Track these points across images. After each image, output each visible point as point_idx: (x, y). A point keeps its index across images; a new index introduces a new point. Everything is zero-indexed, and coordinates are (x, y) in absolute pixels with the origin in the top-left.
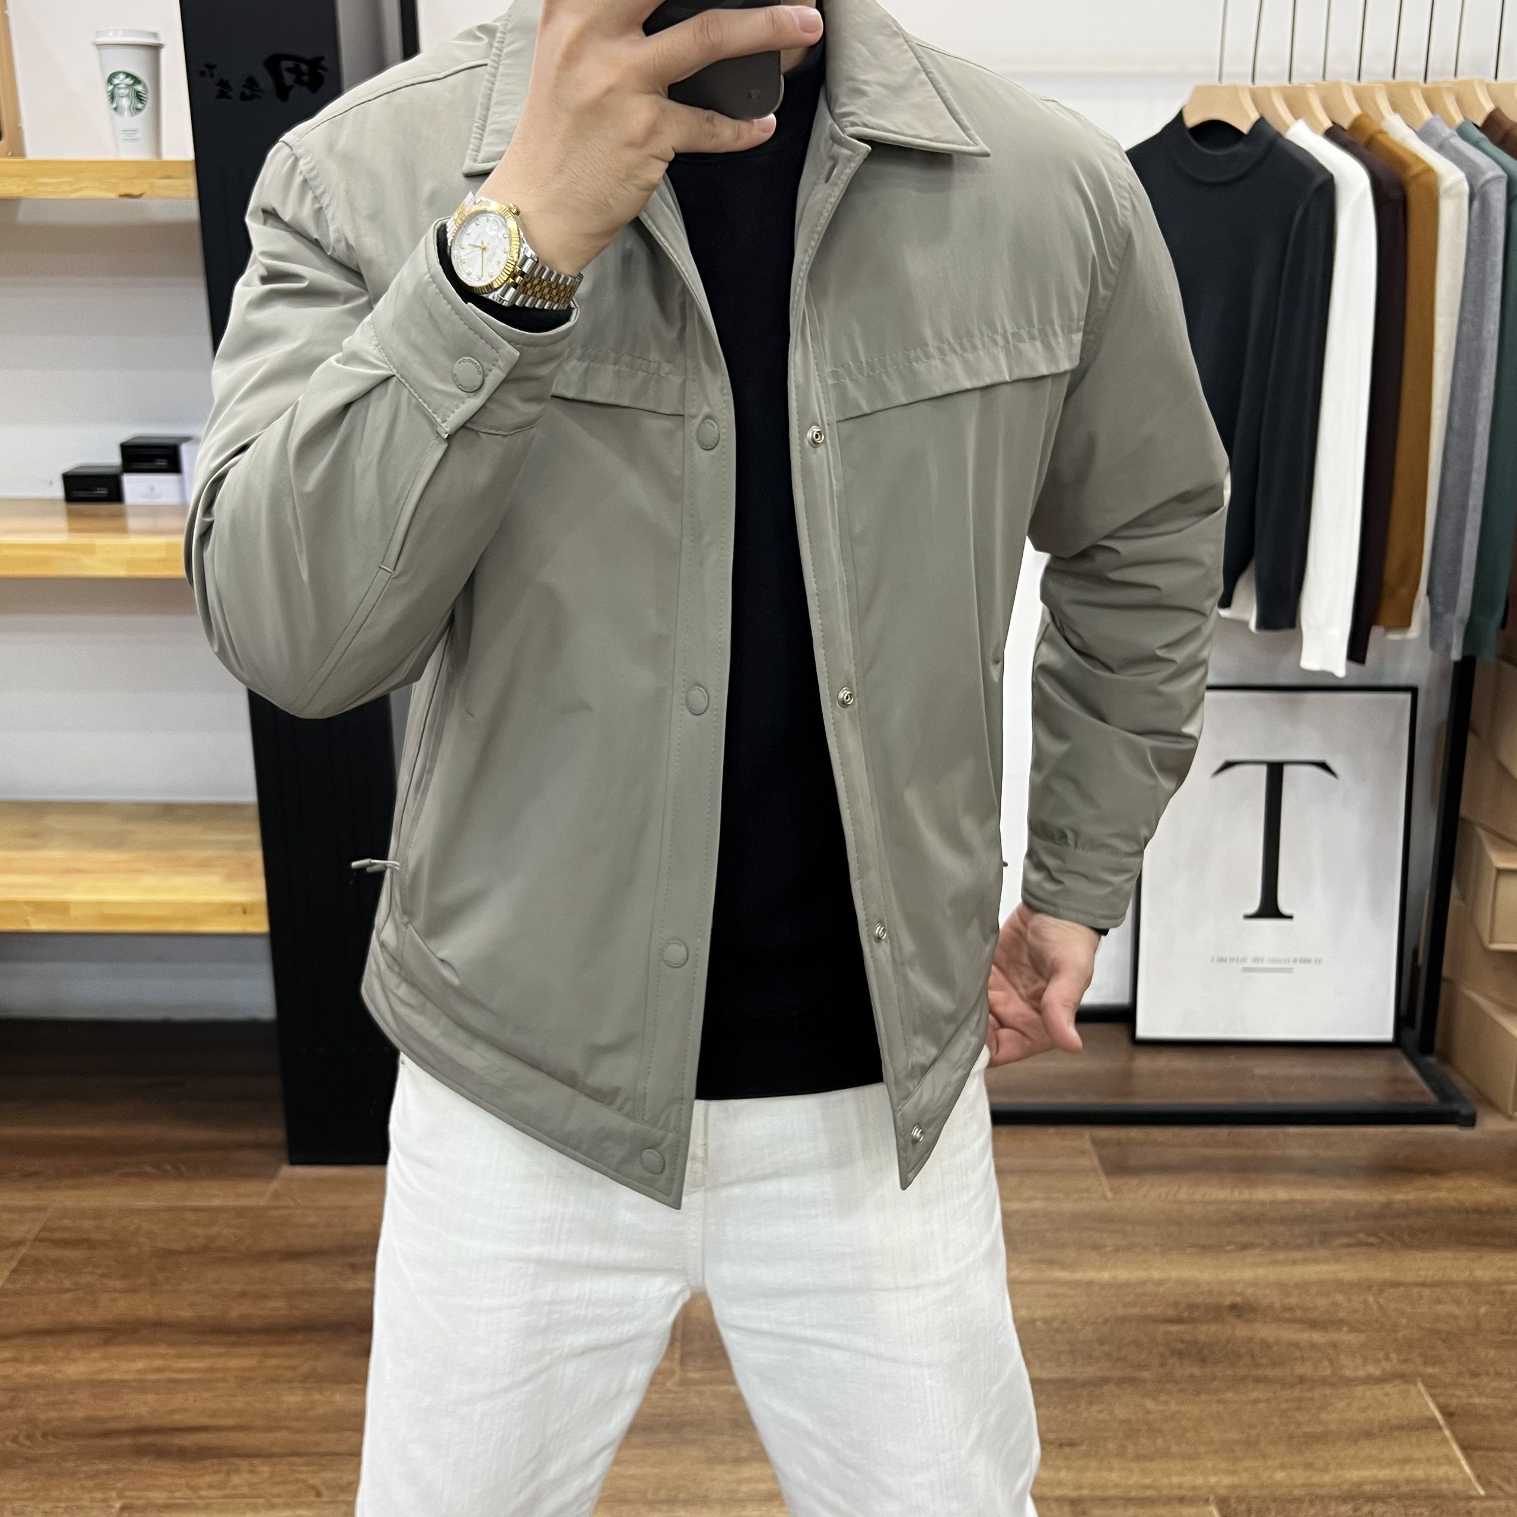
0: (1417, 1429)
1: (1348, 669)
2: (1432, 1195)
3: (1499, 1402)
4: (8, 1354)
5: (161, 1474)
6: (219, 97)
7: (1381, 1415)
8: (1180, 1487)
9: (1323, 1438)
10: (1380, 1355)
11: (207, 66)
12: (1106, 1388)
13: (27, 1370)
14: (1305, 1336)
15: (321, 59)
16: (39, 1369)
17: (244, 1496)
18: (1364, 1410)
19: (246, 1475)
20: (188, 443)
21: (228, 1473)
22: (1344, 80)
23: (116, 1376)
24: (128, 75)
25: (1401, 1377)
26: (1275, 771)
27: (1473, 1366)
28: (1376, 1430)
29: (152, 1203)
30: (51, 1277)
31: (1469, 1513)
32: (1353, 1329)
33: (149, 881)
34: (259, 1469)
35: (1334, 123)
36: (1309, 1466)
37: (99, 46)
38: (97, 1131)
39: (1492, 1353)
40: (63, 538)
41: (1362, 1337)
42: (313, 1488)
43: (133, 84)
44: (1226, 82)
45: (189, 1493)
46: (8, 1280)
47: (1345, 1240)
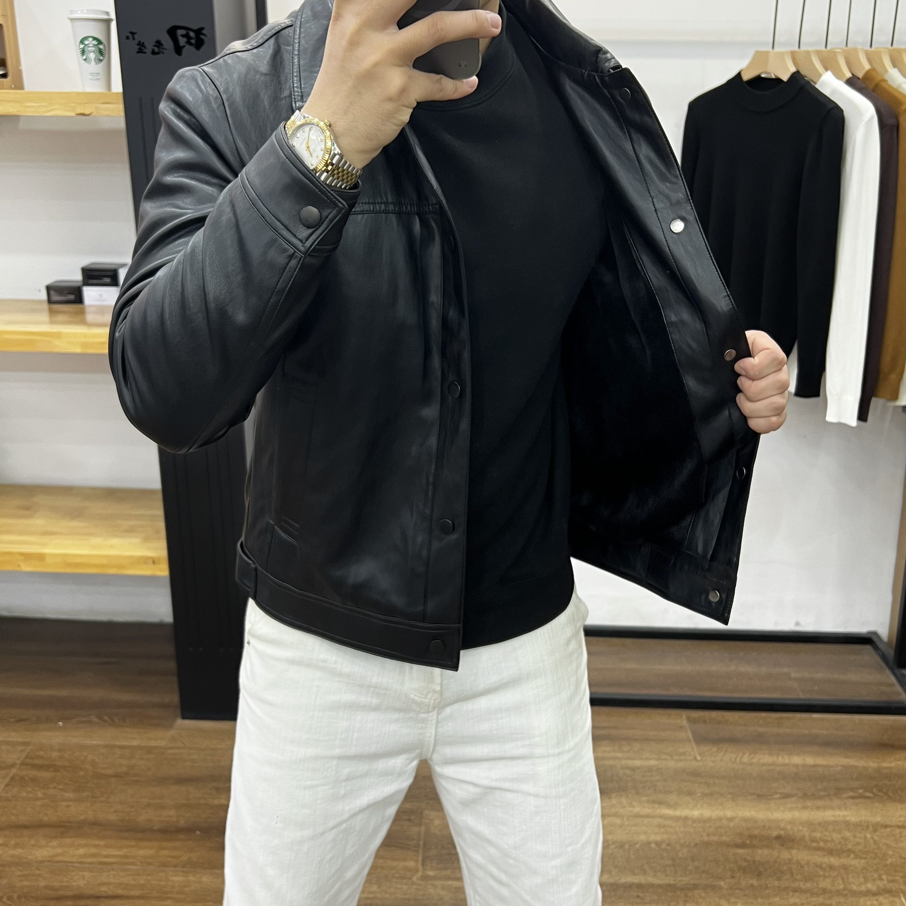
6: (138, 52)
10: (876, 876)
11: (130, 33)
12: (696, 892)
13: (12, 852)
14: (825, 860)
15: (203, 29)
16: (19, 851)
20: (123, 268)
22: (859, 47)
23: (66, 859)
24: (94, 38)
25: (889, 892)
29: (95, 742)
30: (30, 789)
32: (857, 857)
35: (853, 74)
37: (72, 20)
40: (47, 328)
41: (863, 861)
43: (97, 44)
47: (851, 794)
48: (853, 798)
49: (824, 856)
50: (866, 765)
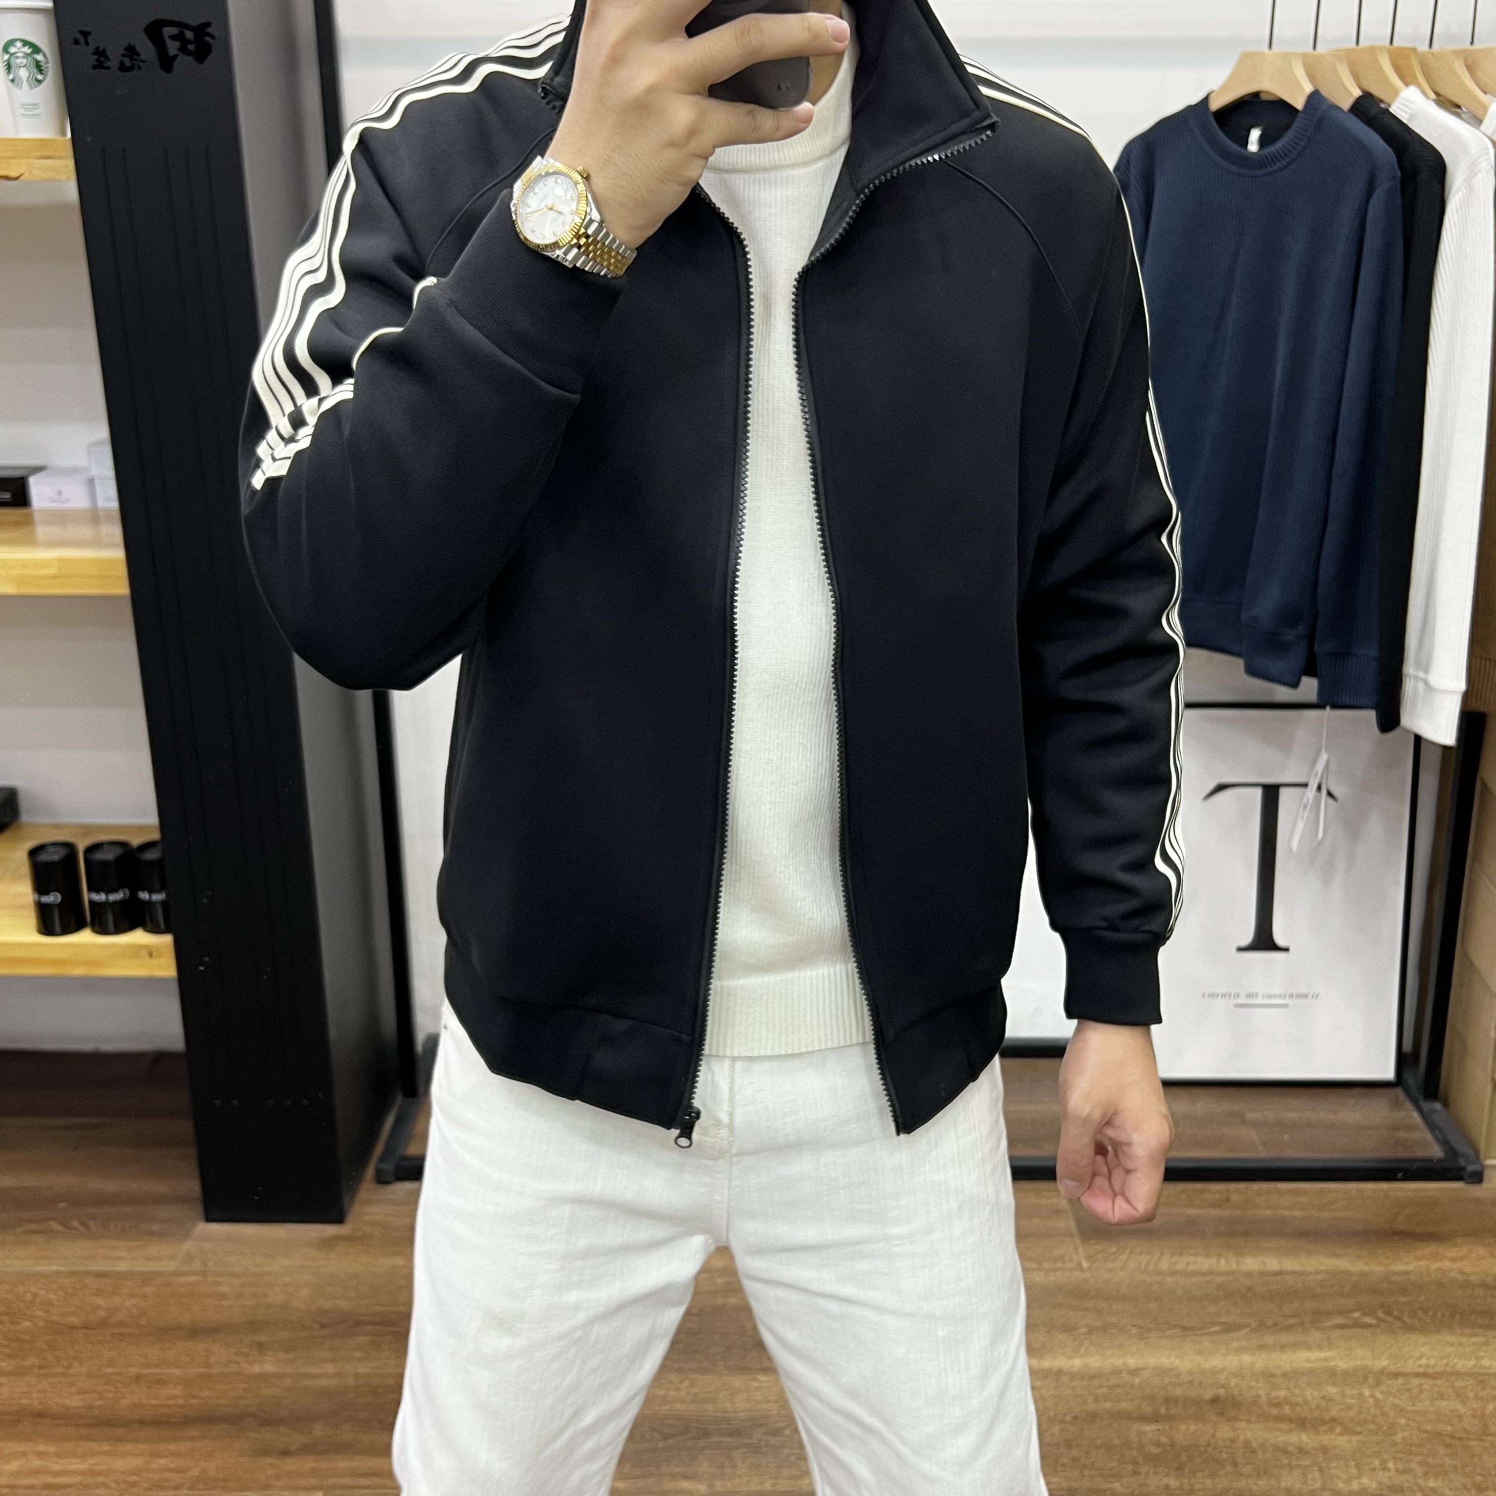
2: (1435, 1266)
6: (95, 67)
10: (1376, 1462)
11: (81, 32)
14: (1292, 1438)
15: (208, 25)
26: (1271, 795)
27: (1479, 1479)
29: (53, 1267)
32: (1348, 1431)
41: (1355, 1438)
47: (1340, 1320)
48: (1342, 1327)
49: (1290, 1431)
50: (1366, 1268)
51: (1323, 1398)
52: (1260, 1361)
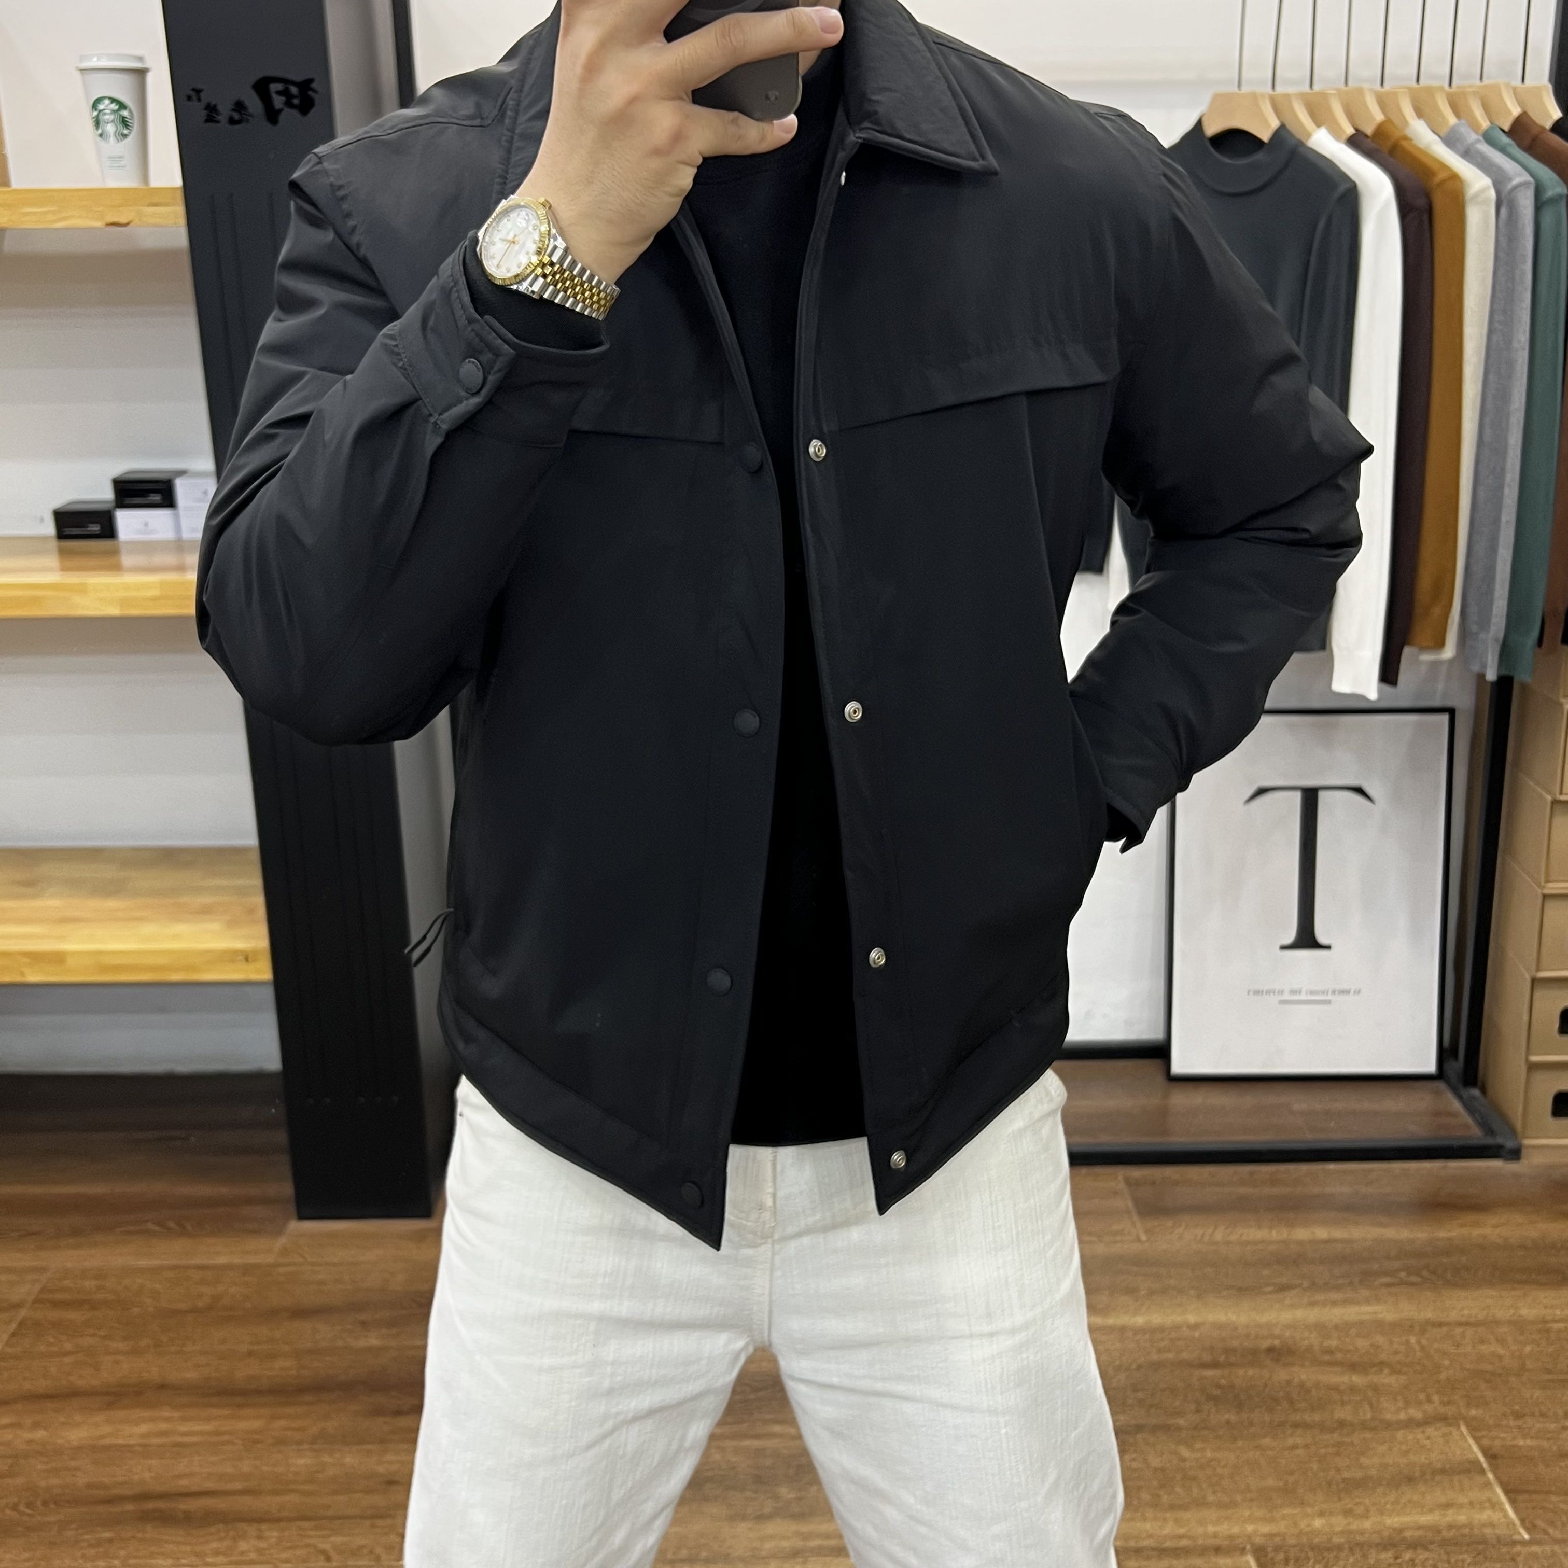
0: (1460, 1473)
1: (1380, 691)
2: (1476, 1232)
3: (1546, 1444)
4: (6, 1420)
5: (167, 1542)
6: (207, 121)
7: (1423, 1459)
8: (1215, 1536)
9: (1363, 1484)
10: (1422, 1396)
11: (193, 90)
12: (1139, 1437)
13: (28, 1436)
14: (1343, 1379)
15: (311, 81)
16: (40, 1434)
17: (252, 1562)
18: (1407, 1452)
19: (254, 1542)
20: (181, 478)
21: (234, 1539)
22: (1366, 86)
23: (120, 1441)
24: (113, 100)
25: (1444, 1419)
26: (1310, 797)
27: (1517, 1407)
28: (1417, 1474)
29: (155, 1262)
30: (52, 1340)
31: (1513, 1559)
32: (1394, 1371)
33: (148, 929)
34: (267, 1534)
35: (1357, 130)
36: (1348, 1513)
37: (83, 71)
38: (98, 1189)
39: (1537, 1393)
40: (54, 577)
41: (1403, 1377)
42: (323, 1552)
43: (118, 110)
44: (1245, 89)
45: (193, 1559)
46: (8, 1344)
47: (1387, 1280)
48: (1388, 1285)
49: (1342, 1373)
50: (1411, 1236)
51: (1372, 1345)
52: (1312, 1315)
